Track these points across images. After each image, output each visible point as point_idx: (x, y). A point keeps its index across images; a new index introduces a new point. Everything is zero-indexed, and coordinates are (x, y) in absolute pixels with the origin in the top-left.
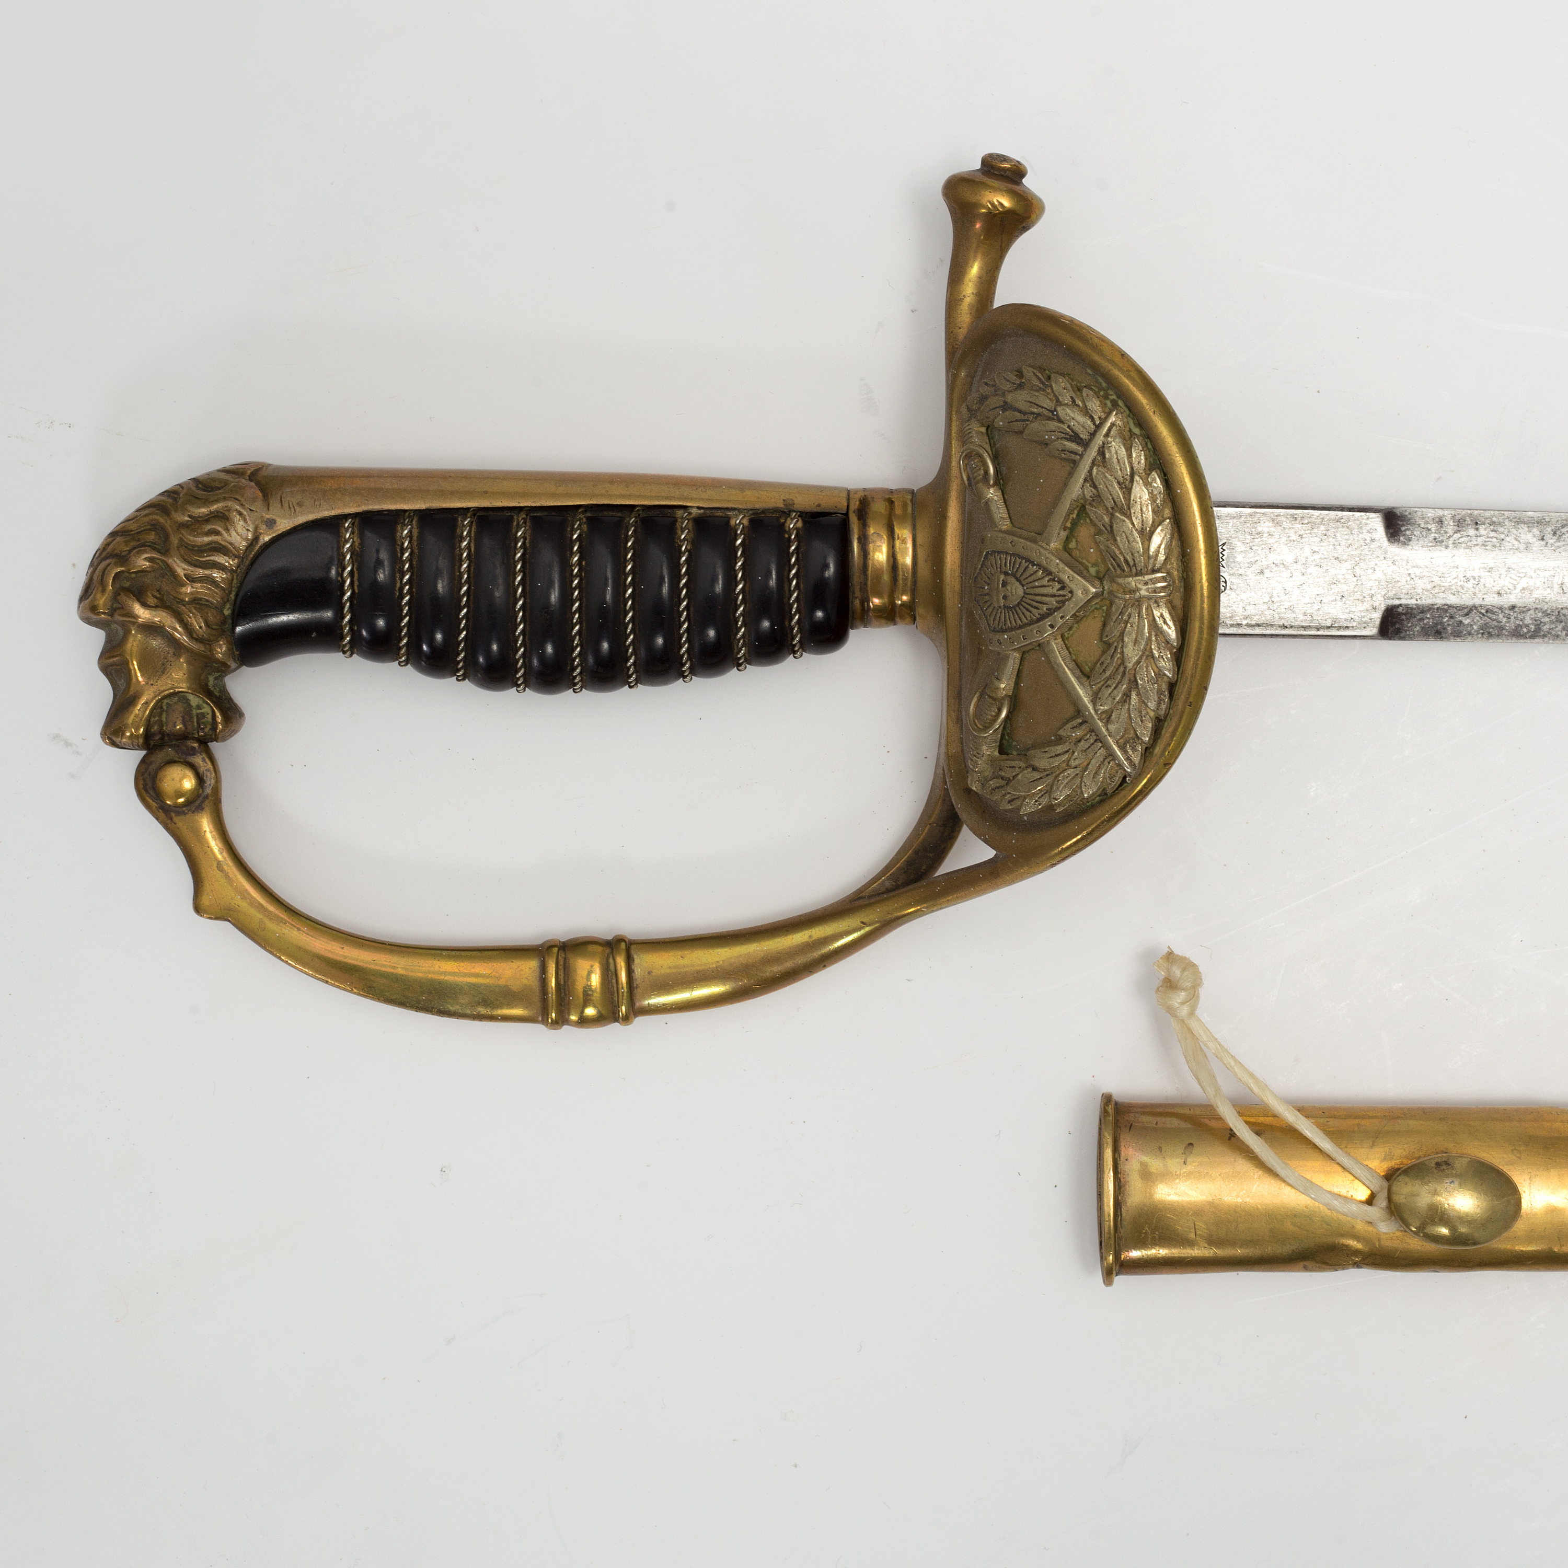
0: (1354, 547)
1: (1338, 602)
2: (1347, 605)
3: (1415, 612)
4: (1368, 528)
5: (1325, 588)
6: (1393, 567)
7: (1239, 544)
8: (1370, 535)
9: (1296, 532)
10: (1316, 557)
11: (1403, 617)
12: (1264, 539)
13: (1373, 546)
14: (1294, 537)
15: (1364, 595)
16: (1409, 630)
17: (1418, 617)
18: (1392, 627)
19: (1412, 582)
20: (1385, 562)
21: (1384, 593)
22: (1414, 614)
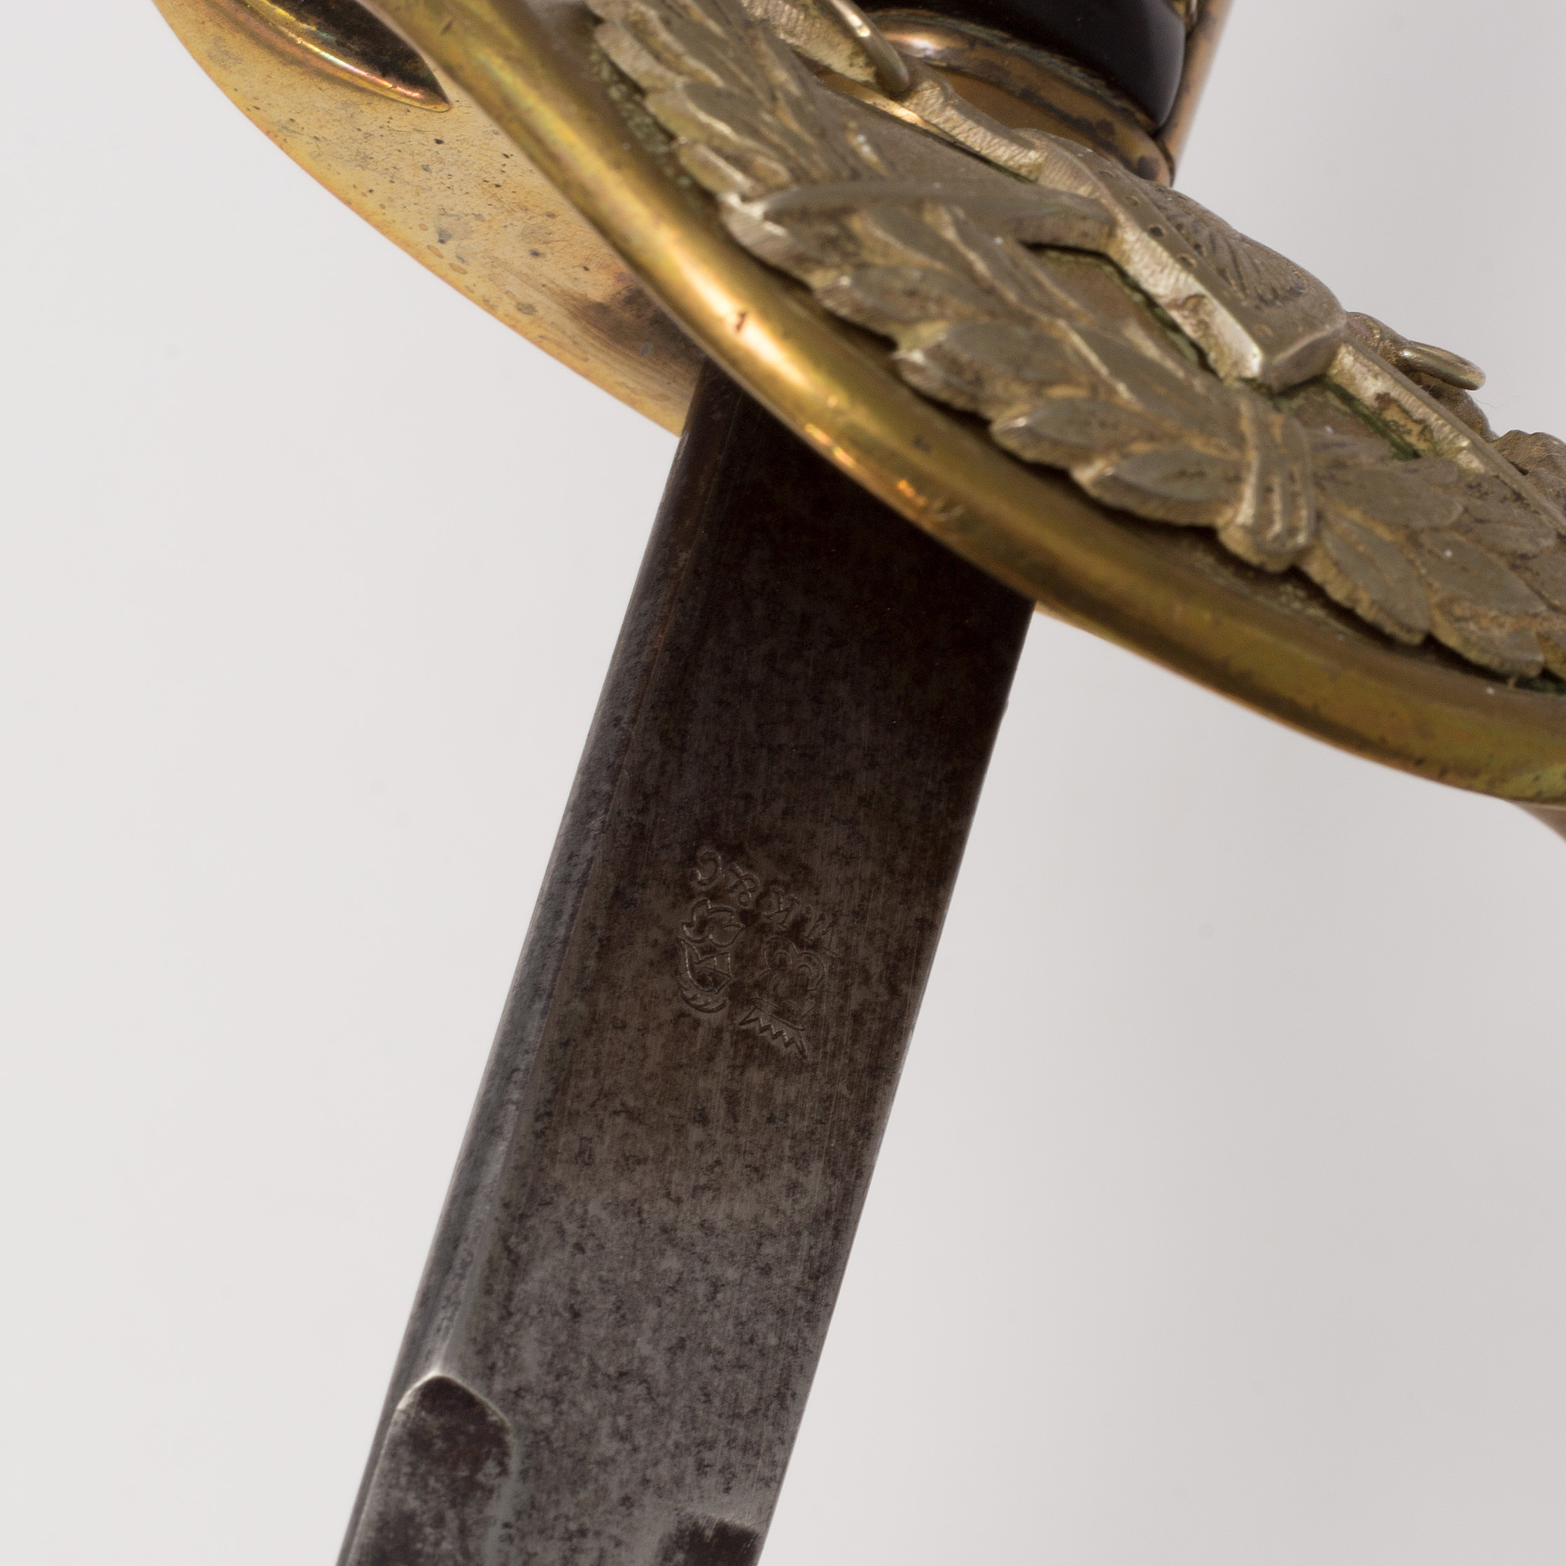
0: (699, 1406)
1: (565, 1296)
2: (549, 1317)
3: (470, 1512)
4: (738, 1469)
5: (611, 1275)
6: (615, 1495)
7: (792, 1091)
8: (718, 1467)
9: (779, 1259)
10: (702, 1289)
11: (463, 1472)
12: (786, 1166)
13: (690, 1461)
14: (768, 1249)
15: (565, 1378)
16: (412, 1474)
17: (450, 1515)
18: (442, 1427)
19: (559, 1531)
20: (637, 1477)
21: (553, 1437)
22: (464, 1505)
